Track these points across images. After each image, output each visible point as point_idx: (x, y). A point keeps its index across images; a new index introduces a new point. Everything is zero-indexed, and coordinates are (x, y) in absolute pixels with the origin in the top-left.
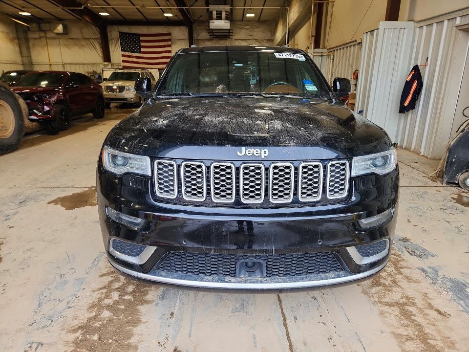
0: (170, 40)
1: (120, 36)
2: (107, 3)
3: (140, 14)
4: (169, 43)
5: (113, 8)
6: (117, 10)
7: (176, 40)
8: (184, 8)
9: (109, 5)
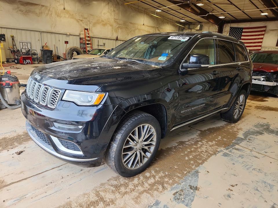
0: (265, 31)
1: (230, 30)
2: (224, 11)
3: (246, 15)
4: (263, 33)
5: (228, 13)
6: (230, 14)
7: (269, 31)
8: (274, 8)
9: (225, 12)
